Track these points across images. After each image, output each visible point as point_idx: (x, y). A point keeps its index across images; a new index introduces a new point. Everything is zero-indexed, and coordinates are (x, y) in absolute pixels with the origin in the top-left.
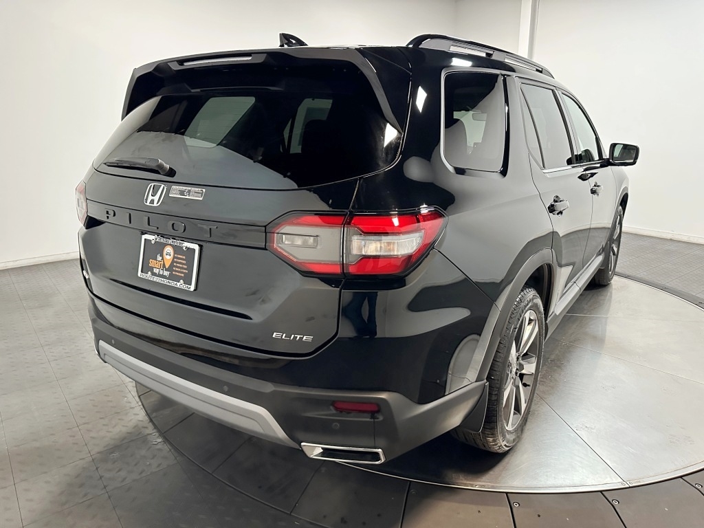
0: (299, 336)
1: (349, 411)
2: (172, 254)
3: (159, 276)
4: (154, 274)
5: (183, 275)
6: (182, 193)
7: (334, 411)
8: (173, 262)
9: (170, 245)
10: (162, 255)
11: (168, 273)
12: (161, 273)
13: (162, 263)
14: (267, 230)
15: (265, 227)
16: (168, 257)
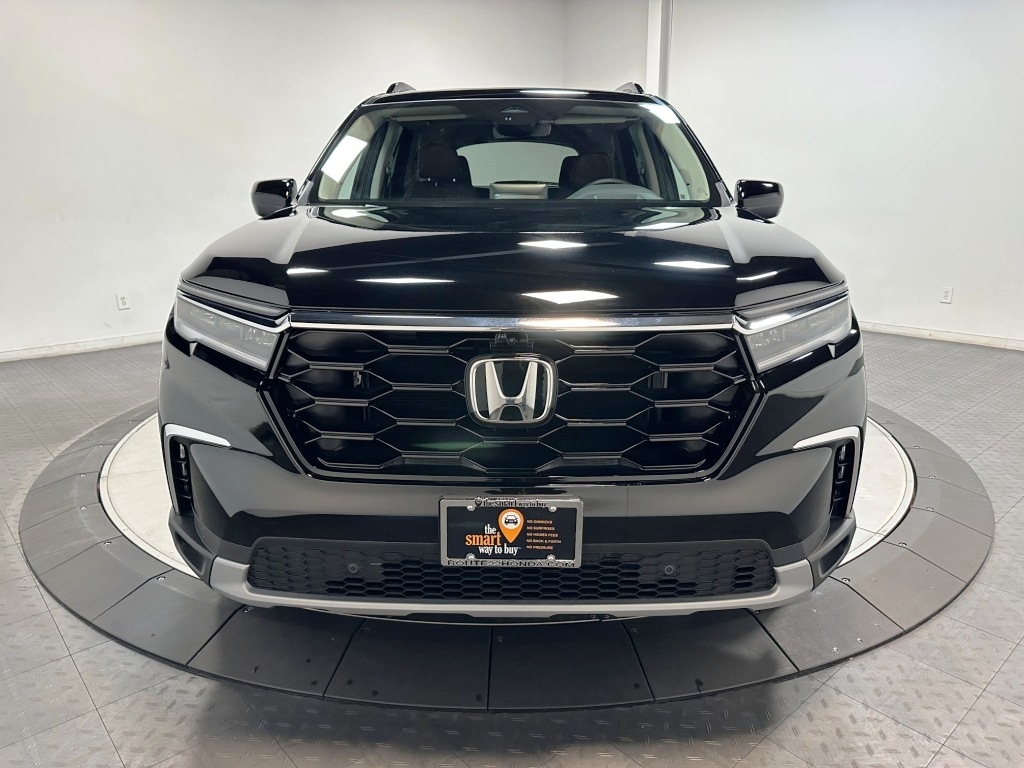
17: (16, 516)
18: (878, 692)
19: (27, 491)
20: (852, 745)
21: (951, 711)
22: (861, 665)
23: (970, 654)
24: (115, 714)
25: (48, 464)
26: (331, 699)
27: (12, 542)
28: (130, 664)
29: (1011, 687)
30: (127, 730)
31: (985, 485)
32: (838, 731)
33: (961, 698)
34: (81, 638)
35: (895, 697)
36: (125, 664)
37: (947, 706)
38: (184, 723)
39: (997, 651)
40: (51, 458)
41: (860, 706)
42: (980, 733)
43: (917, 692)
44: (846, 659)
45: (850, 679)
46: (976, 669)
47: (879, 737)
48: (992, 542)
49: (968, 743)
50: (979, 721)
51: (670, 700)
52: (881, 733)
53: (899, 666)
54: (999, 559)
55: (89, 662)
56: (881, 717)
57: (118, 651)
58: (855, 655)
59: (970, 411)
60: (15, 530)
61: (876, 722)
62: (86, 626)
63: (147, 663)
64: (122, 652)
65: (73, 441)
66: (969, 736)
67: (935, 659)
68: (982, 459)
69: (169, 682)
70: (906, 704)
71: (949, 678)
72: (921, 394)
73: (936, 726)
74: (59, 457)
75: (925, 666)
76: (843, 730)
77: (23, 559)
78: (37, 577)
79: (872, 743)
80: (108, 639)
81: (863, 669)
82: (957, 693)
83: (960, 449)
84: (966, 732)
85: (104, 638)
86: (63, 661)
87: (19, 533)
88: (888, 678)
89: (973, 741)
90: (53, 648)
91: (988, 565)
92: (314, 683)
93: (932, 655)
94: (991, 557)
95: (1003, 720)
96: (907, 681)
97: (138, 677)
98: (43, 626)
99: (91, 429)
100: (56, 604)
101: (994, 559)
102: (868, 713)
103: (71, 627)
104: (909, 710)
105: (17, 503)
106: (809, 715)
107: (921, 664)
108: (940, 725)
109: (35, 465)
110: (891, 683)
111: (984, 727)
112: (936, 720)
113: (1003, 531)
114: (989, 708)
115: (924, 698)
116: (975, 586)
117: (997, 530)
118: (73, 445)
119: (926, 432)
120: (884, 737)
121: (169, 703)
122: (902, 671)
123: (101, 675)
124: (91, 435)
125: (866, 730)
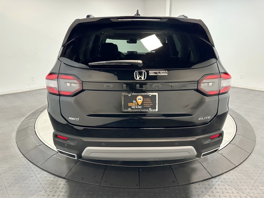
0: (207, 117)
1: (213, 138)
2: (142, 99)
3: (135, 109)
4: (132, 109)
5: (150, 106)
6: (155, 73)
7: (210, 140)
8: (143, 102)
9: (140, 95)
10: (136, 100)
11: (141, 107)
12: (137, 107)
13: (137, 103)
14: (198, 82)
15: (198, 81)
16: (140, 100)
17: (15, 138)
18: (231, 182)
19: (16, 131)
20: (226, 195)
21: (248, 187)
22: (227, 175)
23: (252, 172)
24: (49, 191)
25: (20, 123)
26: (101, 186)
27: (15, 145)
28: (51, 177)
29: (262, 180)
30: (53, 195)
31: (253, 128)
32: (222, 192)
33: (251, 183)
34: (37, 171)
35: (235, 183)
36: (49, 177)
37: (247, 185)
38: (66, 193)
39: (258, 171)
40: (21, 122)
41: (227, 185)
42: (255, 192)
43: (240, 182)
44: (223, 174)
45: (224, 179)
46: (253, 176)
47: (232, 193)
48: (255, 143)
49: (253, 194)
50: (255, 189)
51: (182, 185)
52: (232, 192)
53: (236, 175)
54: (257, 147)
55: (40, 177)
56: (232, 188)
57: (47, 174)
58: (225, 173)
59: (248, 107)
60: (15, 142)
61: (231, 189)
62: (38, 168)
63: (55, 177)
64: (48, 174)
65: (25, 117)
66: (253, 192)
67: (244, 173)
68: (252, 120)
69: (61, 182)
70: (238, 185)
71: (248, 178)
72: (236, 103)
73: (245, 190)
74: (22, 122)
75: (242, 175)
76: (223, 192)
77: (18, 150)
78: (23, 155)
79: (230, 195)
80: (44, 171)
81: (227, 176)
82: (250, 182)
83: (246, 118)
84: (252, 191)
85: (43, 171)
86: (34, 177)
87: (16, 143)
88: (233, 178)
89: (254, 194)
90: (31, 174)
91: (254, 149)
92: (97, 182)
93: (243, 172)
94: (255, 147)
95: (260, 189)
96: (238, 179)
97: (53, 181)
98: (27, 168)
99: (29, 114)
100: (29, 162)
101: (256, 147)
102: (229, 187)
103: (34, 168)
104: (239, 186)
105: (14, 134)
106: (215, 188)
107: (241, 175)
108: (246, 190)
109: (17, 124)
110: (234, 180)
111: (256, 190)
112: (245, 189)
113: (258, 140)
114: (257, 185)
115: (242, 183)
116: (252, 154)
117: (256, 140)
118: (26, 118)
119: (238, 113)
120: (233, 193)
121: (62, 188)
122: (236, 176)
123: (44, 181)
124: (29, 115)
125: (229, 192)
